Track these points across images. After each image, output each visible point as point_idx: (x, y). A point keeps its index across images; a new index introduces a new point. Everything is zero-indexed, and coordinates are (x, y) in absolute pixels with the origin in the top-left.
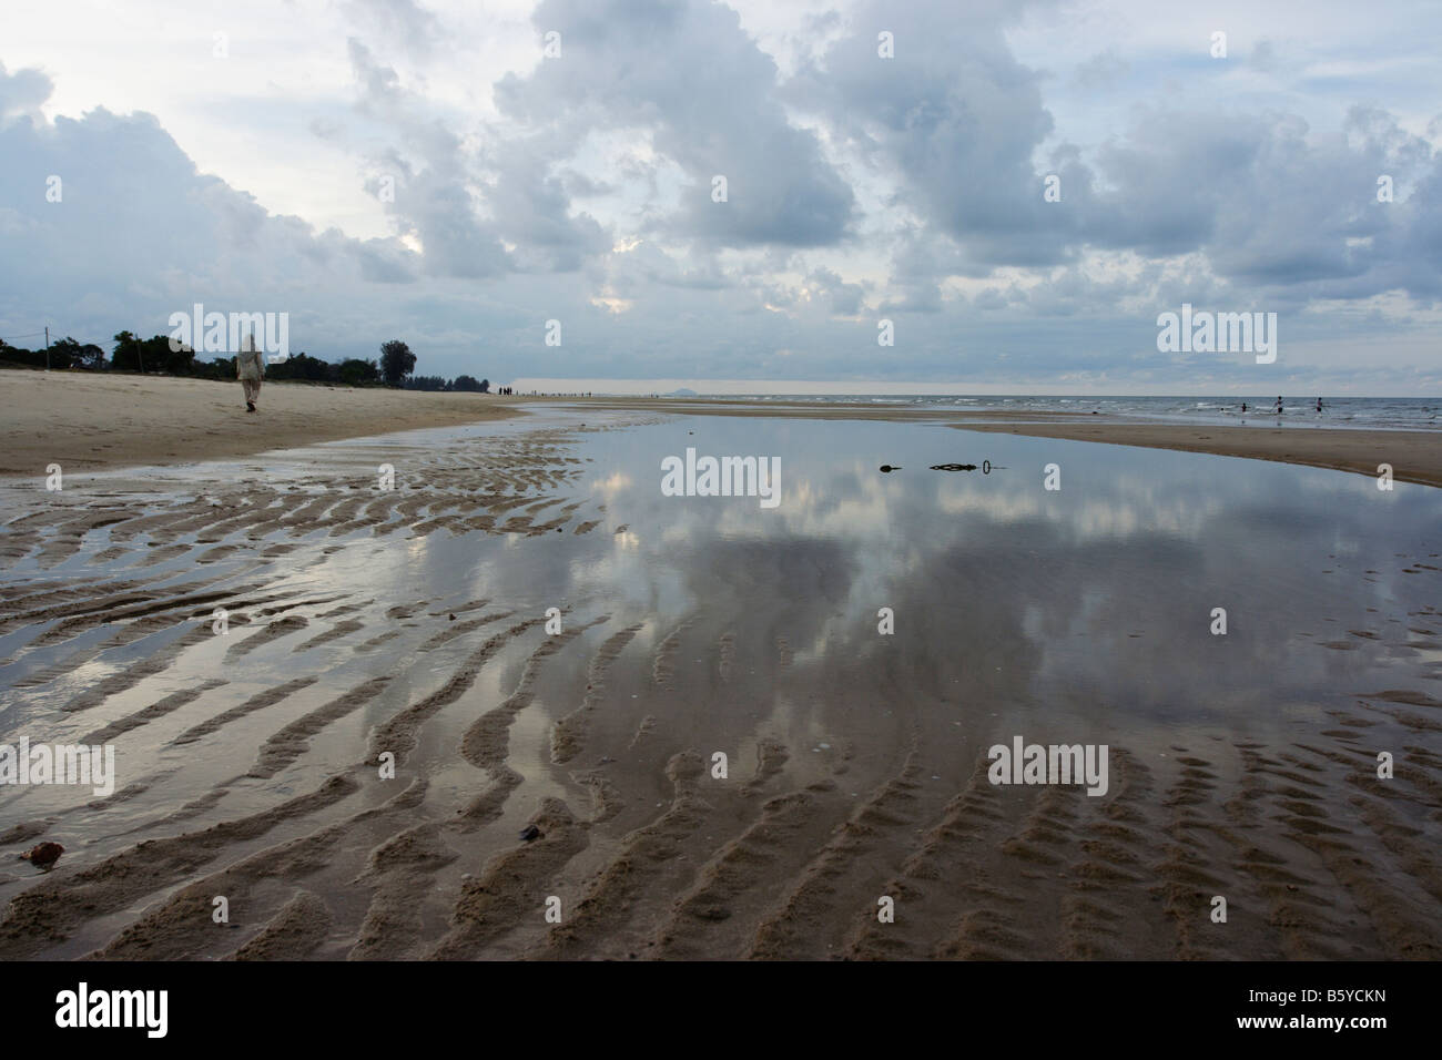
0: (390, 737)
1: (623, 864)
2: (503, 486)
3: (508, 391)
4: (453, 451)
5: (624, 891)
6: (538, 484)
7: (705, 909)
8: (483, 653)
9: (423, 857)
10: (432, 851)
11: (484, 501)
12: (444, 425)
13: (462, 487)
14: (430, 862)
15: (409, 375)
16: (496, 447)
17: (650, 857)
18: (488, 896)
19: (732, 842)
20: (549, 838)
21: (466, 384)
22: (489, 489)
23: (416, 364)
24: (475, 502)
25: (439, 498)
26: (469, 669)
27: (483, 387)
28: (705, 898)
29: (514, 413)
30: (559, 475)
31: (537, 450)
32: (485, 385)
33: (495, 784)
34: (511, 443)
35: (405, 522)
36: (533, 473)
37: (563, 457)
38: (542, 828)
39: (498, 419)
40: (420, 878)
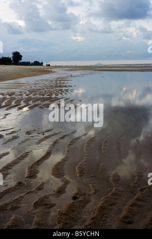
0: (32, 170)
1: (101, 207)
2: (52, 94)
3: (49, 65)
4: (36, 84)
5: (103, 215)
6: (61, 94)
7: (127, 220)
8: (53, 144)
9: (46, 205)
10: (48, 203)
11: (47, 99)
12: (32, 76)
13: (40, 95)
14: (48, 206)
15: (20, 61)
16: (48, 82)
17: (109, 205)
18: (66, 216)
19: (131, 201)
20: (80, 199)
21: (36, 63)
22: (48, 95)
23: (22, 58)
24: (44, 99)
25: (34, 98)
26: (50, 149)
27: (41, 64)
28: (126, 217)
29: (51, 72)
30: (67, 91)
31: (60, 83)
32: (42, 63)
33: (62, 183)
34: (52, 81)
35: (26, 106)
36: (59, 90)
37: (67, 85)
38: (77, 196)
39: (47, 74)
40: (46, 211)
